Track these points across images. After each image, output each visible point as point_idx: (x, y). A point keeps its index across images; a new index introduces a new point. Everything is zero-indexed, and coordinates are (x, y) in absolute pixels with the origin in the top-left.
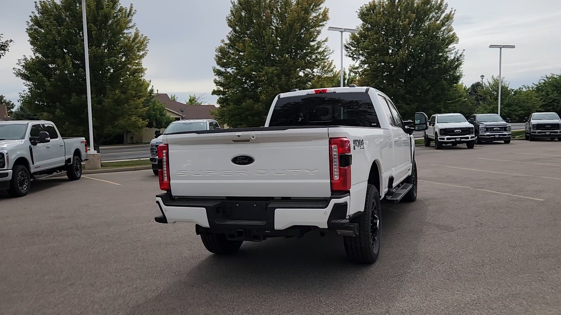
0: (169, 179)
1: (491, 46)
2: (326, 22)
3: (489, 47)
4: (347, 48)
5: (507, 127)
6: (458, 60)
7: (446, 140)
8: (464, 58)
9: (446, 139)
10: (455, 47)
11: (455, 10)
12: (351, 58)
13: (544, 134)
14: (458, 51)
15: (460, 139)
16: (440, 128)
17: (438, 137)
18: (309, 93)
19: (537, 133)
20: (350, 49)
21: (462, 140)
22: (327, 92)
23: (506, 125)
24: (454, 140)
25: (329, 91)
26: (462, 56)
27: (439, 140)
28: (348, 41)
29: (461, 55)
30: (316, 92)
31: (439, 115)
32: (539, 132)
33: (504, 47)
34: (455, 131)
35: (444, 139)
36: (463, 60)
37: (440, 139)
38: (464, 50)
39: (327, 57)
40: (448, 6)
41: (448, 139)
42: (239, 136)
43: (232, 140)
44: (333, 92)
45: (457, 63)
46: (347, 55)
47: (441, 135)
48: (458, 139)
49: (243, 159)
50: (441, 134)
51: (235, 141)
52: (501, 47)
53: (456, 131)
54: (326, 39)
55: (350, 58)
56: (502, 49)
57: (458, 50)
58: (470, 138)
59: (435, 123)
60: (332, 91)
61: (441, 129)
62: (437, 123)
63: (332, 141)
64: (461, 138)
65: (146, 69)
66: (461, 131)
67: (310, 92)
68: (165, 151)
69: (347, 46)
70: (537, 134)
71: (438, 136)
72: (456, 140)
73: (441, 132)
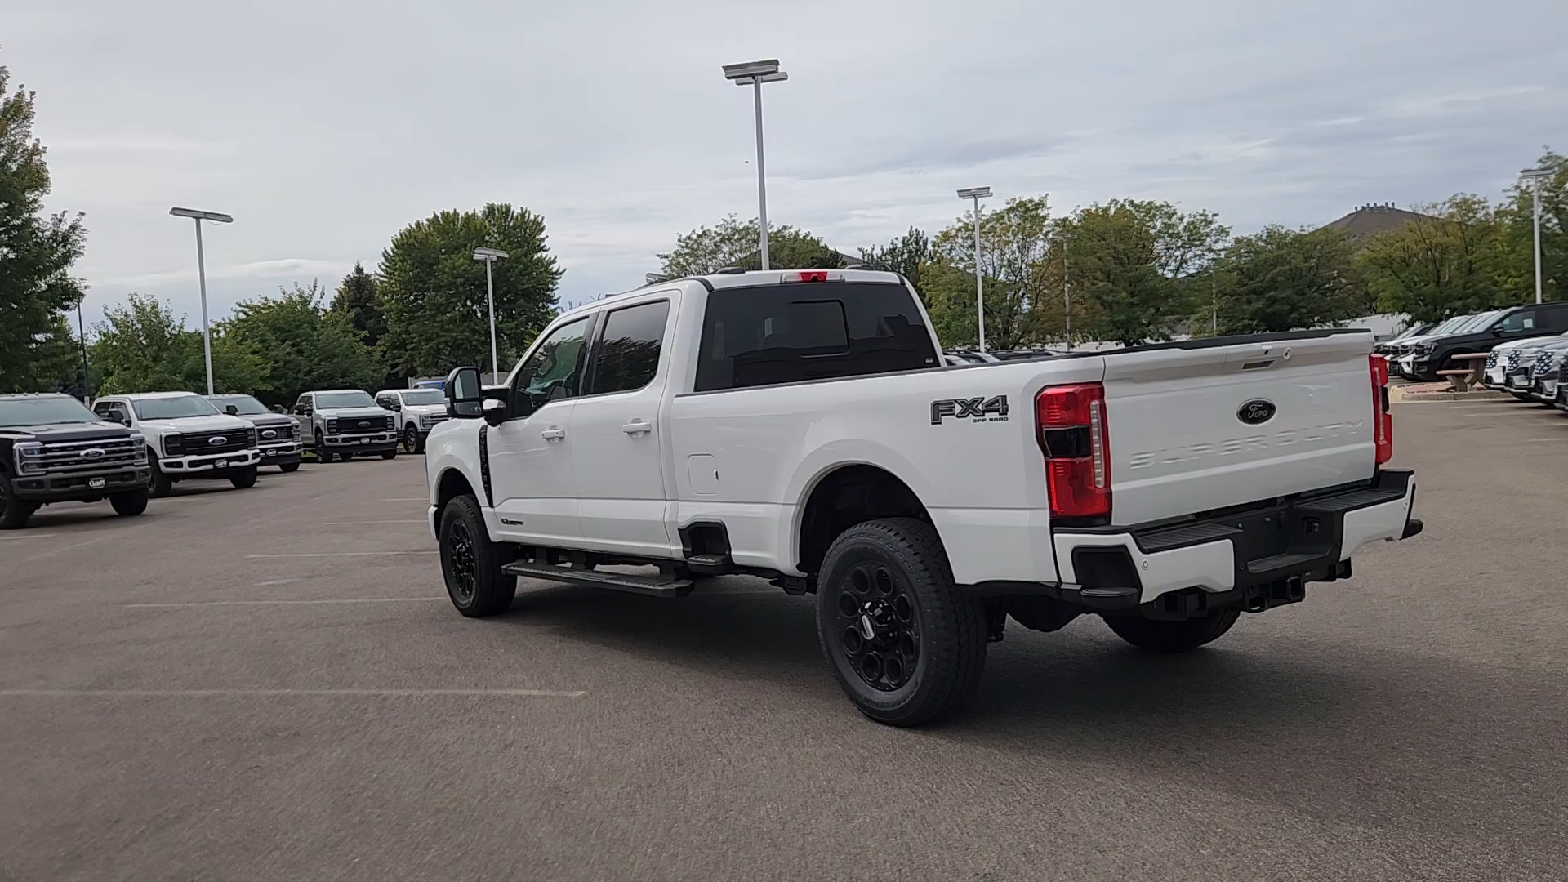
1: (177, 212)
3: (171, 213)
5: (291, 428)
6: (65, 238)
7: (186, 469)
8: (85, 236)
9: (185, 465)
11: (33, 93)
13: (358, 442)
14: (63, 216)
15: (225, 462)
16: (158, 435)
17: (161, 462)
18: (787, 280)
19: (340, 440)
22: (827, 279)
23: (290, 423)
24: (210, 466)
25: (831, 276)
26: (77, 232)
27: (165, 470)
29: (73, 228)
30: (803, 277)
32: (344, 440)
33: (208, 216)
34: (210, 440)
35: (180, 465)
36: (82, 243)
37: (167, 465)
38: (83, 214)
40: (8, 77)
41: (192, 464)
42: (1267, 352)
44: (838, 278)
47: (168, 453)
48: (221, 464)
50: (170, 451)
51: (1249, 366)
52: (198, 216)
53: (213, 442)
56: (202, 221)
57: (64, 212)
58: (248, 457)
60: (835, 276)
61: (167, 437)
62: (140, 419)
63: (1374, 360)
64: (229, 459)
66: (225, 439)
67: (788, 277)
68: (1095, 403)
70: (340, 443)
71: (160, 456)
72: (215, 466)
73: (168, 446)
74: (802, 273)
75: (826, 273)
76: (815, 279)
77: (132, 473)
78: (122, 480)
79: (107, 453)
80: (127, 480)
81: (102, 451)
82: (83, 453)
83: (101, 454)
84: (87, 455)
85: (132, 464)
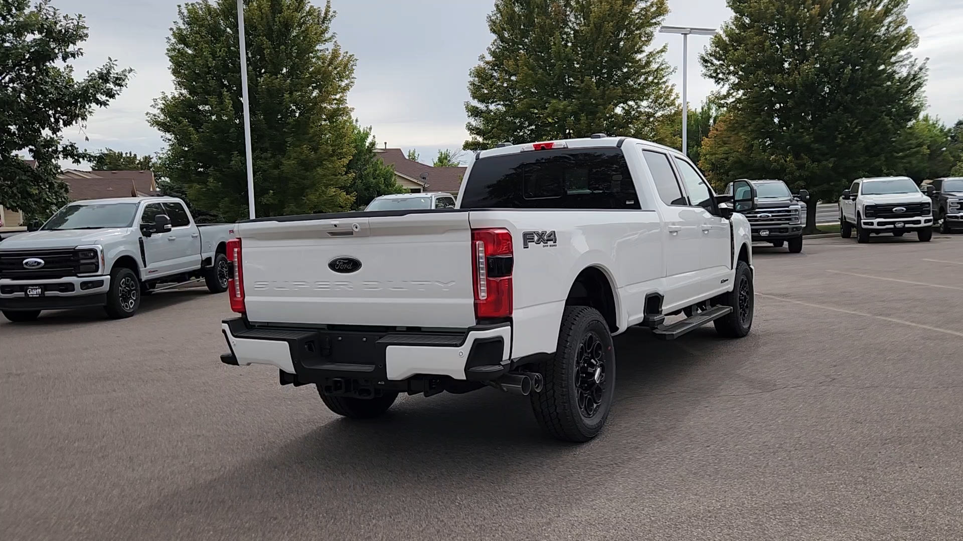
0: (243, 295)
2: (662, 17)
4: (706, 61)
6: (915, 77)
7: (875, 226)
8: (928, 73)
9: (875, 224)
10: (912, 54)
12: (713, 80)
14: (915, 62)
15: (903, 224)
16: (866, 204)
17: (862, 221)
18: (525, 150)
20: (712, 64)
21: (907, 226)
22: (553, 147)
24: (892, 226)
25: (557, 145)
26: (923, 71)
27: (864, 226)
28: (708, 49)
29: (921, 69)
30: (535, 148)
31: (865, 180)
34: (894, 209)
35: (872, 224)
36: (926, 78)
37: (865, 223)
38: (928, 59)
39: (664, 80)
41: (879, 224)
42: (336, 226)
43: (329, 233)
44: (562, 147)
45: (913, 83)
46: (705, 75)
47: (866, 217)
48: (900, 225)
49: (344, 263)
50: (867, 215)
51: (334, 234)
53: (896, 210)
54: (664, 47)
55: (711, 79)
58: (923, 222)
59: (857, 196)
60: (561, 145)
61: (867, 206)
62: (862, 194)
63: (477, 234)
64: (906, 222)
65: (353, 109)
66: (905, 209)
67: (526, 148)
68: (236, 250)
69: (707, 58)
71: (862, 218)
72: (895, 226)
73: (867, 212)
74: (534, 145)
75: (552, 143)
76: (543, 148)
77: (787, 228)
78: (780, 232)
79: (773, 216)
80: (783, 232)
81: (770, 215)
82: (759, 215)
83: (768, 216)
84: (760, 217)
85: (788, 224)
